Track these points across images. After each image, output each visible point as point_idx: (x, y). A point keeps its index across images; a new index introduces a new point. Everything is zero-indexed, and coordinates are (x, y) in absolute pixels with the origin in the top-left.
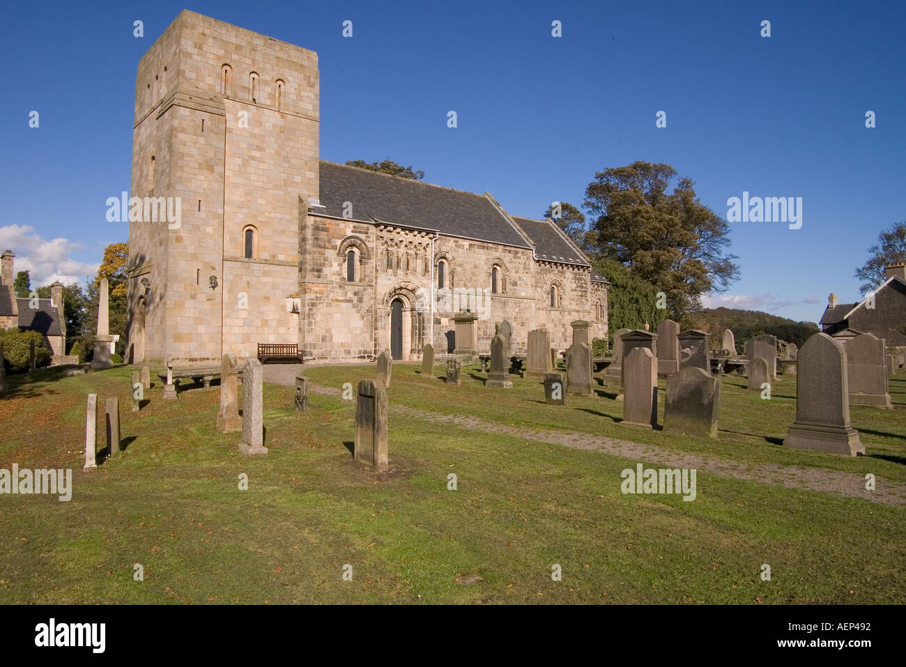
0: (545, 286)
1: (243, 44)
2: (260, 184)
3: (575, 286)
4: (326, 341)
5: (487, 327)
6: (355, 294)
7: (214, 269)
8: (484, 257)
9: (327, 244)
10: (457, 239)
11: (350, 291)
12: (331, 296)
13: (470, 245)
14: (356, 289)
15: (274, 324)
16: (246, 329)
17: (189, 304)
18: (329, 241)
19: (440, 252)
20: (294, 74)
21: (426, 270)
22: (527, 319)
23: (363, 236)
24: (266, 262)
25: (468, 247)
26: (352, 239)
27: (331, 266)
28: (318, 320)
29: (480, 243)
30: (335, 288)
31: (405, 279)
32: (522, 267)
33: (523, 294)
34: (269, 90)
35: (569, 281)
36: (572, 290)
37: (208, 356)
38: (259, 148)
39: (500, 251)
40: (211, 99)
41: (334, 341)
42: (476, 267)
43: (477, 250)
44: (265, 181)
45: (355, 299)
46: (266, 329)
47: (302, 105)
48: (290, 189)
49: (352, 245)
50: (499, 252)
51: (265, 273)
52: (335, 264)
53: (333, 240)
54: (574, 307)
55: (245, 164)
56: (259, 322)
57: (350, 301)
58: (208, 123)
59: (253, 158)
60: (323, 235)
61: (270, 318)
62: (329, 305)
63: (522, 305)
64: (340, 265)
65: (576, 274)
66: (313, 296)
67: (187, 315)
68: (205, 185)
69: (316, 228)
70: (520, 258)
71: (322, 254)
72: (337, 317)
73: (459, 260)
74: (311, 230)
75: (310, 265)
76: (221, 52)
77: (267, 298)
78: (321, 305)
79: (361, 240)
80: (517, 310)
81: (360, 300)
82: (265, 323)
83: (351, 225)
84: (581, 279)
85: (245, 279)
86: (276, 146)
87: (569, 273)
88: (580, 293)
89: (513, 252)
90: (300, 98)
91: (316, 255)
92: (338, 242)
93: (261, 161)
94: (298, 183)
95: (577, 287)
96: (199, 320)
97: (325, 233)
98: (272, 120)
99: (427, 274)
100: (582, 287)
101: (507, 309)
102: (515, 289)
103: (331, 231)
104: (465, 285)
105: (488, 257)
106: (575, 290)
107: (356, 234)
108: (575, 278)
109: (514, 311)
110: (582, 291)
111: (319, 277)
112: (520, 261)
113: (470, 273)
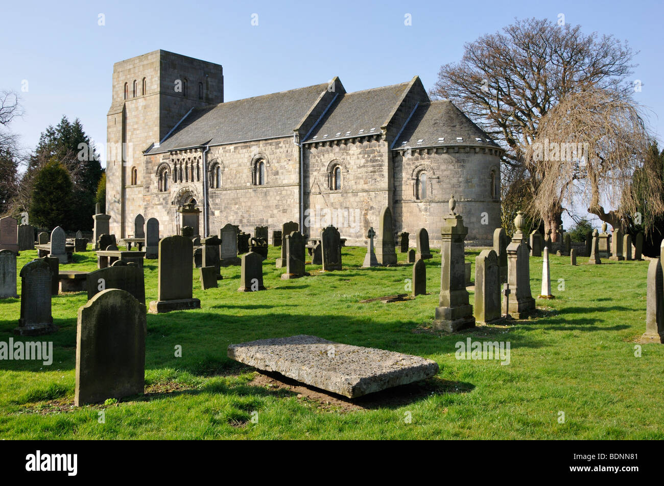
0: (322, 169)
3: (363, 161)
5: (250, 216)
6: (163, 199)
7: (119, 193)
8: (247, 155)
9: (152, 171)
10: (225, 146)
11: (161, 197)
12: (153, 202)
13: (235, 148)
14: (164, 196)
17: (112, 212)
18: (152, 169)
20: (150, 70)
23: (167, 161)
24: (139, 186)
25: (233, 150)
26: (163, 165)
30: (155, 196)
31: (186, 185)
32: (284, 155)
33: (285, 182)
34: (140, 87)
35: (355, 157)
36: (360, 167)
39: (261, 145)
40: (120, 105)
43: (241, 151)
45: (164, 202)
49: (165, 168)
50: (261, 147)
52: (155, 182)
53: (154, 168)
54: (362, 186)
57: (161, 204)
58: (117, 120)
60: (150, 166)
62: (153, 207)
63: (284, 193)
65: (365, 147)
66: (146, 203)
69: (147, 163)
70: (281, 147)
71: (150, 177)
72: (156, 214)
73: (226, 162)
74: (145, 165)
75: (145, 185)
76: (124, 77)
78: (149, 208)
79: (167, 163)
80: (278, 198)
81: (166, 203)
83: (162, 156)
84: (373, 152)
86: (143, 118)
87: (354, 149)
88: (371, 169)
89: (274, 144)
90: (152, 84)
91: (147, 179)
92: (156, 168)
95: (367, 161)
96: (114, 220)
97: (150, 164)
101: (269, 198)
102: (276, 179)
103: (153, 162)
104: (231, 182)
105: (250, 154)
106: (364, 166)
107: (165, 161)
108: (364, 152)
109: (275, 199)
110: (374, 166)
111: (148, 191)
112: (282, 150)
113: (235, 172)
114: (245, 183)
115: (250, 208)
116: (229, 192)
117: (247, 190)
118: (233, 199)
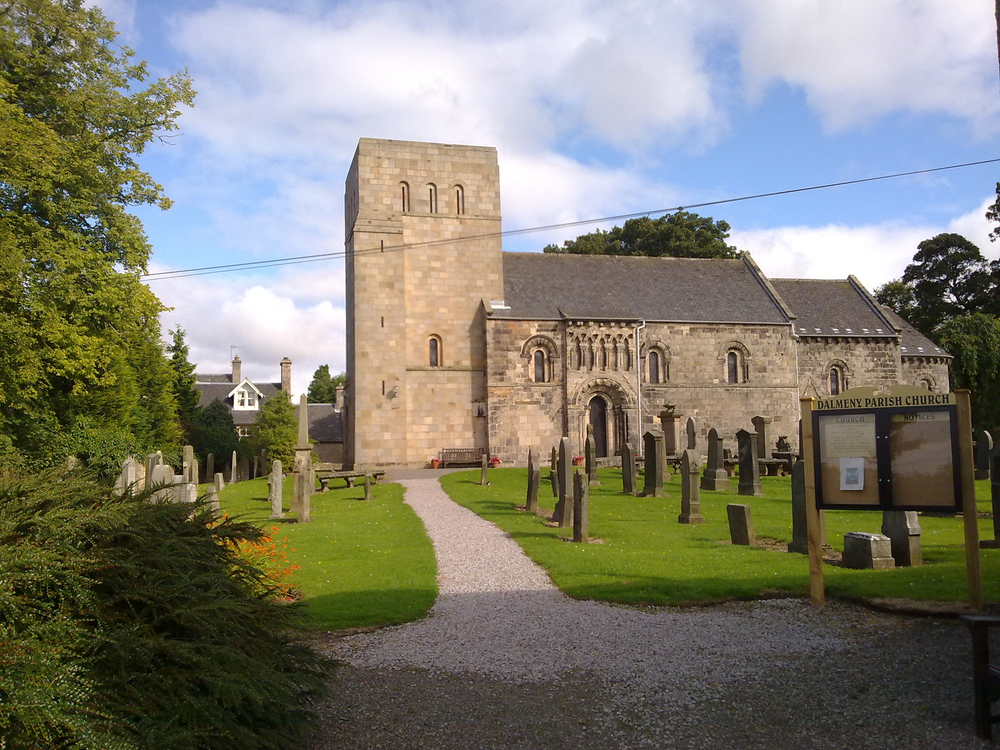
0: (819, 369)
1: (419, 157)
2: (441, 294)
3: (872, 364)
4: (511, 445)
6: (543, 395)
7: (398, 379)
8: (713, 341)
9: (509, 346)
10: (673, 325)
11: (537, 391)
12: (515, 398)
13: (691, 330)
14: (544, 389)
15: (460, 429)
16: (432, 435)
17: (375, 413)
18: (512, 343)
19: (649, 341)
20: (471, 176)
21: (629, 364)
22: (784, 412)
23: (550, 335)
24: (450, 369)
25: (688, 332)
26: (538, 339)
27: (515, 368)
28: (502, 423)
29: (707, 326)
30: (520, 390)
31: (602, 376)
32: (773, 348)
33: (778, 381)
34: (446, 198)
35: (862, 359)
36: (868, 371)
37: (394, 461)
38: (438, 259)
39: (737, 331)
40: (389, 219)
41: (520, 444)
42: (701, 354)
43: (702, 334)
44: (447, 289)
45: (543, 400)
46: (451, 434)
47: (482, 206)
48: (472, 295)
49: (539, 345)
50: (738, 333)
51: (450, 380)
52: (519, 366)
53: (516, 342)
55: (426, 275)
56: (444, 428)
57: (537, 402)
58: (386, 244)
59: (434, 269)
60: (505, 338)
61: (456, 423)
62: (513, 408)
63: (776, 395)
64: (525, 367)
65: (873, 349)
66: (496, 399)
67: (374, 423)
68: (387, 302)
69: (497, 331)
70: (770, 337)
71: (505, 357)
72: (523, 419)
73: (676, 348)
74: (492, 334)
75: (492, 369)
76: (397, 171)
77: (452, 404)
78: (505, 409)
79: (548, 338)
80: (767, 401)
81: (549, 401)
82: (451, 428)
83: (536, 324)
84: (884, 355)
85: (430, 386)
86: (456, 253)
87: (860, 350)
88: (883, 374)
89: (758, 332)
90: (479, 199)
91: (499, 359)
92: (522, 343)
93: (441, 270)
94: (480, 287)
95: (877, 365)
96: (385, 428)
97: (506, 335)
98: (451, 228)
99: (631, 368)
100: (886, 366)
101: (752, 401)
102: (763, 377)
103: (514, 333)
104: (685, 377)
105: (719, 340)
106: (873, 370)
107: (543, 333)
108: (872, 355)
109: (763, 403)
110: (885, 371)
111: (502, 380)
112: (771, 341)
113: (692, 362)
114: (711, 379)
115: (720, 413)
116: (681, 390)
117: (714, 389)
118: (690, 401)
